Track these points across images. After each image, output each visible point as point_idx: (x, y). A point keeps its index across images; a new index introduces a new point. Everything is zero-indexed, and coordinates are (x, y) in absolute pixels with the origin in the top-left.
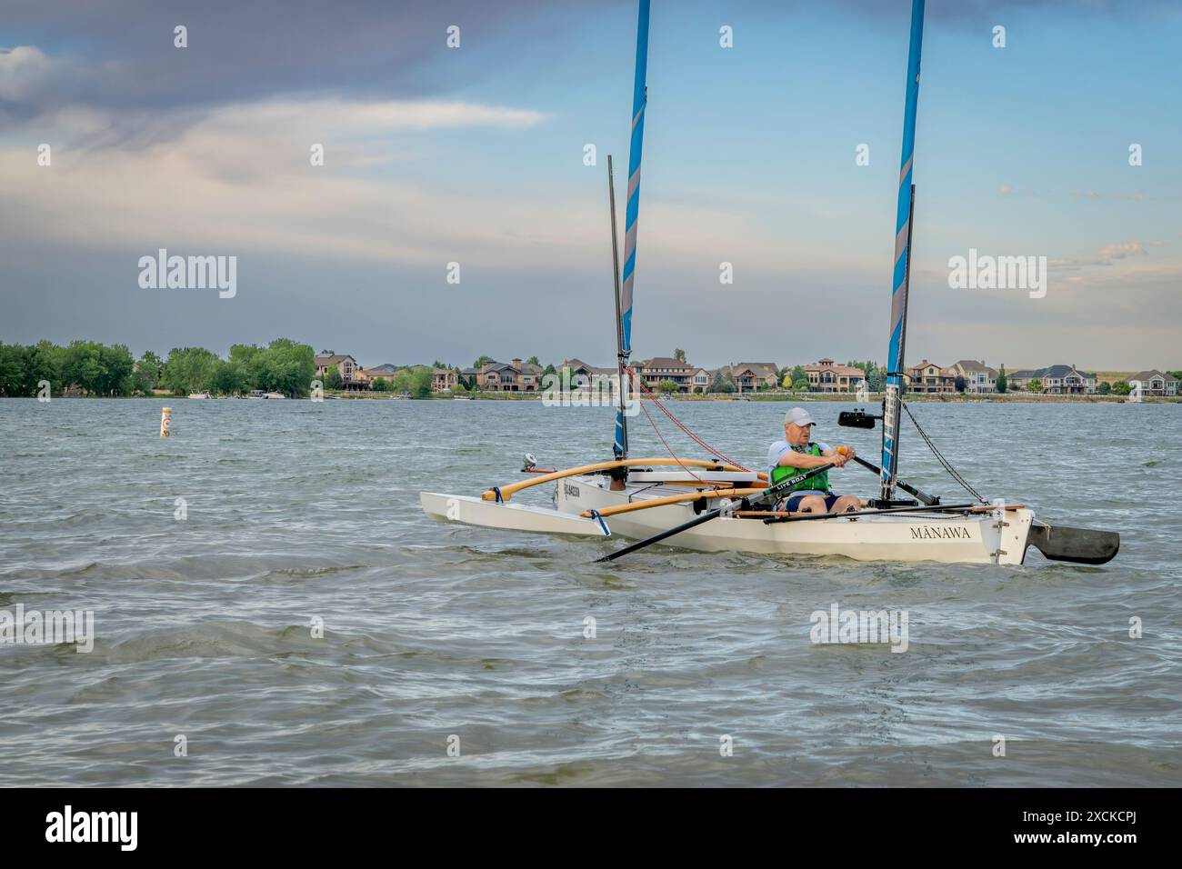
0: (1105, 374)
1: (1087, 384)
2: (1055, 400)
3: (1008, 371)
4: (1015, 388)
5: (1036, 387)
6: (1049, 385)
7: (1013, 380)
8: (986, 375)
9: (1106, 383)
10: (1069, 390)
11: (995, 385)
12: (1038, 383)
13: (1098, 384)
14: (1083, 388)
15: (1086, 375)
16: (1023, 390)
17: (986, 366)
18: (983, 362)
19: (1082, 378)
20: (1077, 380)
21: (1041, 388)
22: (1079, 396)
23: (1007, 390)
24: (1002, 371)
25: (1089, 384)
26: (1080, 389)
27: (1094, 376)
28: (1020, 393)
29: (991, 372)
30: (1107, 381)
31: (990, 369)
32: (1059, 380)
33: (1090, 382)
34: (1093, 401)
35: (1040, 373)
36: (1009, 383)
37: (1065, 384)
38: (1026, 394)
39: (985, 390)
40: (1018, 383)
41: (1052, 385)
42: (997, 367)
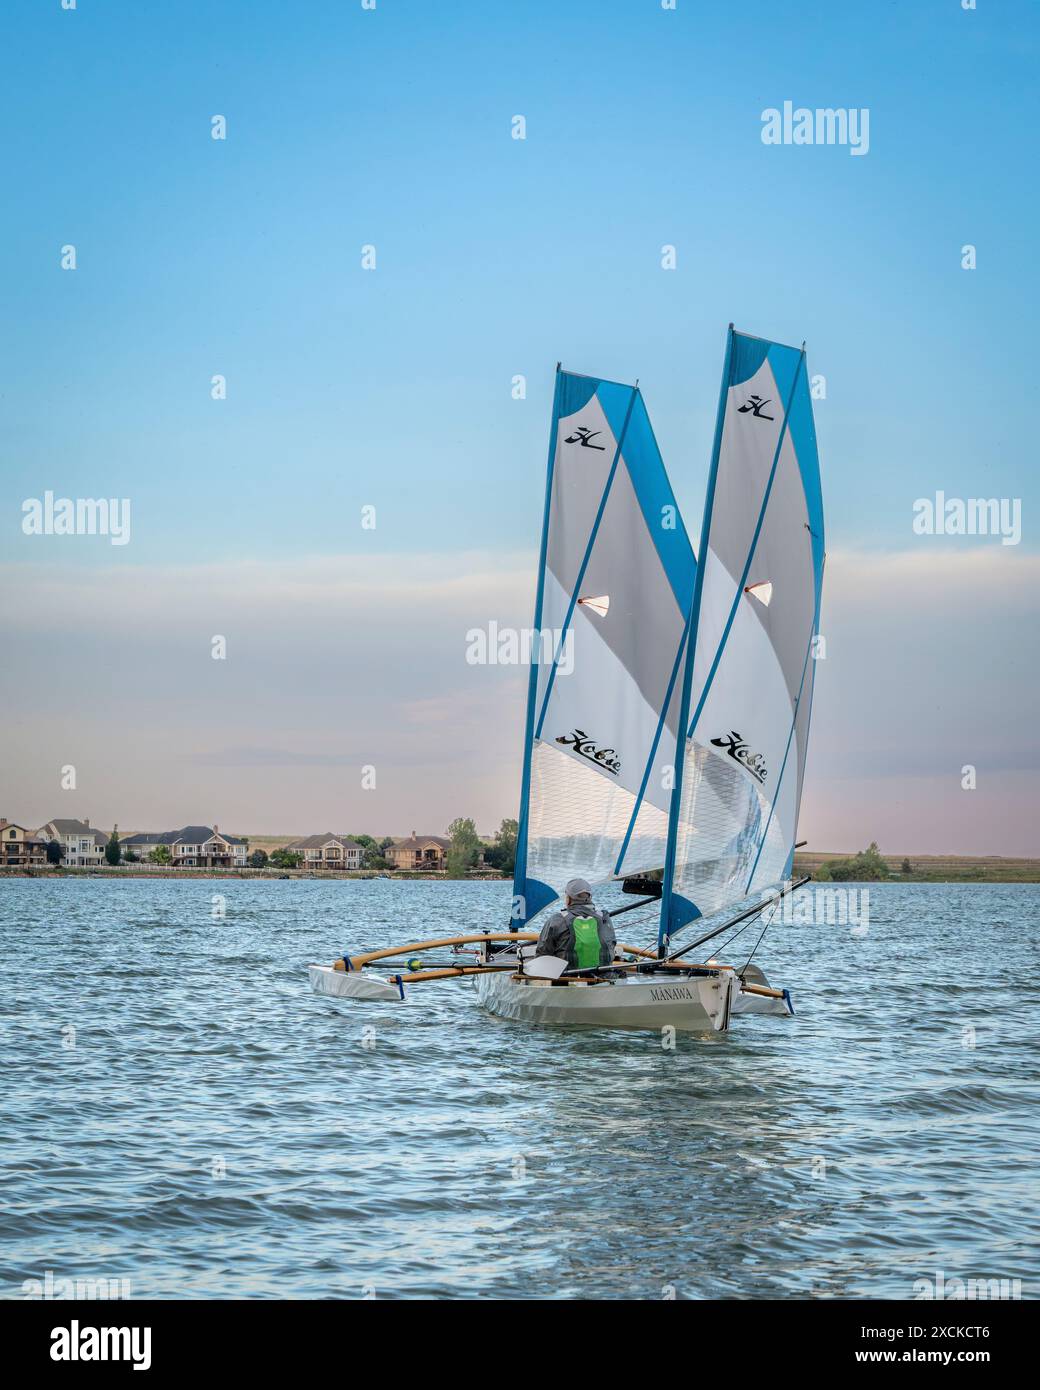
0: (258, 839)
1: (235, 853)
2: (191, 875)
3: (122, 833)
4: (132, 858)
5: (161, 857)
6: (180, 854)
7: (129, 847)
8: (91, 840)
9: (260, 851)
10: (209, 861)
11: (103, 854)
12: (165, 851)
13: (251, 852)
14: (229, 859)
15: (233, 841)
16: (143, 861)
17: (91, 827)
18: (87, 821)
19: (227, 844)
20: (220, 847)
21: (170, 858)
22: (224, 869)
23: (121, 861)
24: (115, 835)
25: (239, 854)
26: (225, 861)
27: (244, 841)
28: (138, 865)
29: (99, 836)
30: (263, 849)
31: (95, 832)
32: (195, 846)
33: (239, 850)
34: (243, 876)
35: (169, 838)
36: (123, 850)
37: (204, 853)
38: (147, 867)
39: (89, 861)
40: (136, 852)
41: (185, 854)
42: (107, 829)
